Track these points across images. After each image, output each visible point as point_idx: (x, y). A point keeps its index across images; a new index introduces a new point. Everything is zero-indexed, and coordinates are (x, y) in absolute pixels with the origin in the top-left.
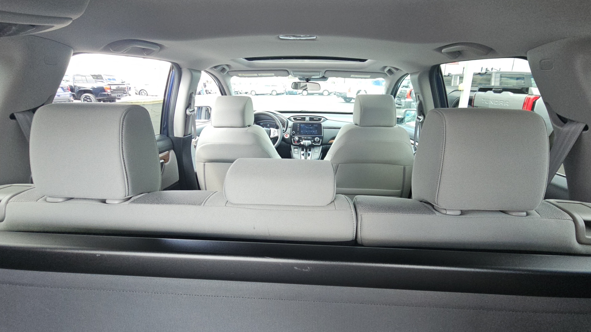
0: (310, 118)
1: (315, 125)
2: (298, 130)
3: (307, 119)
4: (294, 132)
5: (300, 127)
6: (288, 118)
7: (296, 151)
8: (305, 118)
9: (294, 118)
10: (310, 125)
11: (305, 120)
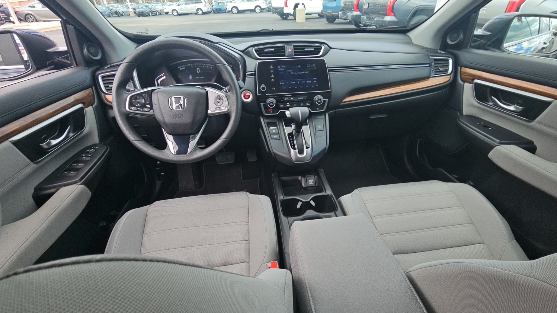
0: (294, 46)
1: (310, 65)
2: (273, 80)
3: (289, 49)
4: (263, 86)
5: (276, 72)
6: (242, 51)
7: (274, 131)
8: (284, 49)
9: (255, 50)
10: (299, 66)
11: (284, 52)
